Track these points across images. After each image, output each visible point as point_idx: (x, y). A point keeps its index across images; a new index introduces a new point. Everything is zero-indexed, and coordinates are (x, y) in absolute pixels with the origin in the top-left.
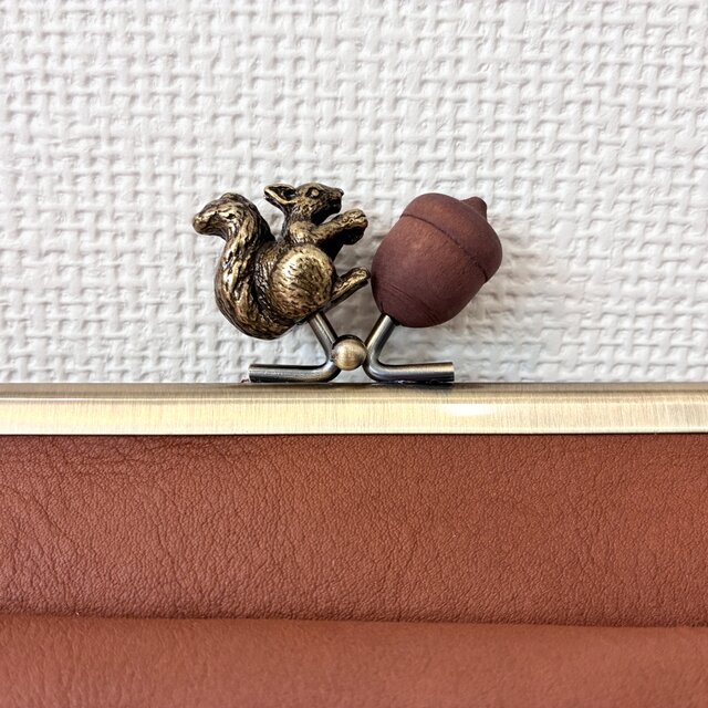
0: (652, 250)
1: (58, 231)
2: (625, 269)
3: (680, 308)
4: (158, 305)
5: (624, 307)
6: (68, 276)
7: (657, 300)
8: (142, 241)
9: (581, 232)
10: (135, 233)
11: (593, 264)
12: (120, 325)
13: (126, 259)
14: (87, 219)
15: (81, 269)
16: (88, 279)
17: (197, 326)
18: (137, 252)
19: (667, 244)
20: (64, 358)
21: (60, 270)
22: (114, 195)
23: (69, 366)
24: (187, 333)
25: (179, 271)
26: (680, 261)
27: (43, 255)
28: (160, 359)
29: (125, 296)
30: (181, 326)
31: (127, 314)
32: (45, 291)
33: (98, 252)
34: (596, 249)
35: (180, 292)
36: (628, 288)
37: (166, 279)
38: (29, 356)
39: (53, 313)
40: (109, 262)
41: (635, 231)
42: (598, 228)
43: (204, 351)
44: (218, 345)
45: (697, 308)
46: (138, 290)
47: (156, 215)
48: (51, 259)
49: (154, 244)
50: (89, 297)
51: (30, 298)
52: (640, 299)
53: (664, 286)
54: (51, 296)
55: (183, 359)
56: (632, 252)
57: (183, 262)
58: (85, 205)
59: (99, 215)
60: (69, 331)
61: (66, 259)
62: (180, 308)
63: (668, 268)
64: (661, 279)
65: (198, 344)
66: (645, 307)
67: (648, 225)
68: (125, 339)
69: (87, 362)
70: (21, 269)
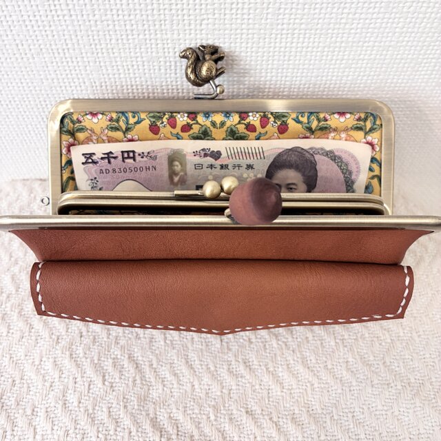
0: (287, 16)
1: (106, 15)
2: (279, 22)
3: (295, 32)
4: (139, 35)
5: (278, 32)
6: (111, 27)
7: (288, 30)
8: (132, 17)
9: (265, 12)
10: (130, 15)
11: (268, 21)
12: (128, 40)
13: (128, 22)
14: (114, 12)
15: (114, 25)
16: (117, 28)
17: (150, 40)
18: (131, 20)
19: (291, 14)
20: (112, 49)
21: (108, 26)
22: (122, 5)
23: (114, 51)
24: (148, 41)
25: (144, 25)
26: (295, 19)
27: (102, 22)
28: (141, 49)
29: (129, 32)
30: (146, 40)
31: (130, 37)
32: (104, 32)
33: (119, 20)
34: (269, 16)
35: (145, 30)
36: (279, 27)
37: (140, 27)
38: (102, 49)
39: (108, 37)
40: (122, 23)
41: (282, 11)
42: (270, 10)
43: (153, 46)
44: (157, 44)
45: (301, 32)
46: (132, 31)
47: (135, 10)
48: (105, 22)
49: (135, 18)
50: (118, 32)
51: (100, 33)
52: (283, 29)
53: (291, 26)
54: (107, 32)
55: (147, 48)
56: (280, 17)
57: (145, 22)
58: (114, 7)
59: (118, 10)
60: (113, 41)
61: (110, 22)
62: (145, 35)
63: (292, 21)
64: (289, 24)
65: (151, 44)
66: (284, 32)
67: (285, 9)
68: (130, 44)
69: (120, 50)
70: (96, 25)
